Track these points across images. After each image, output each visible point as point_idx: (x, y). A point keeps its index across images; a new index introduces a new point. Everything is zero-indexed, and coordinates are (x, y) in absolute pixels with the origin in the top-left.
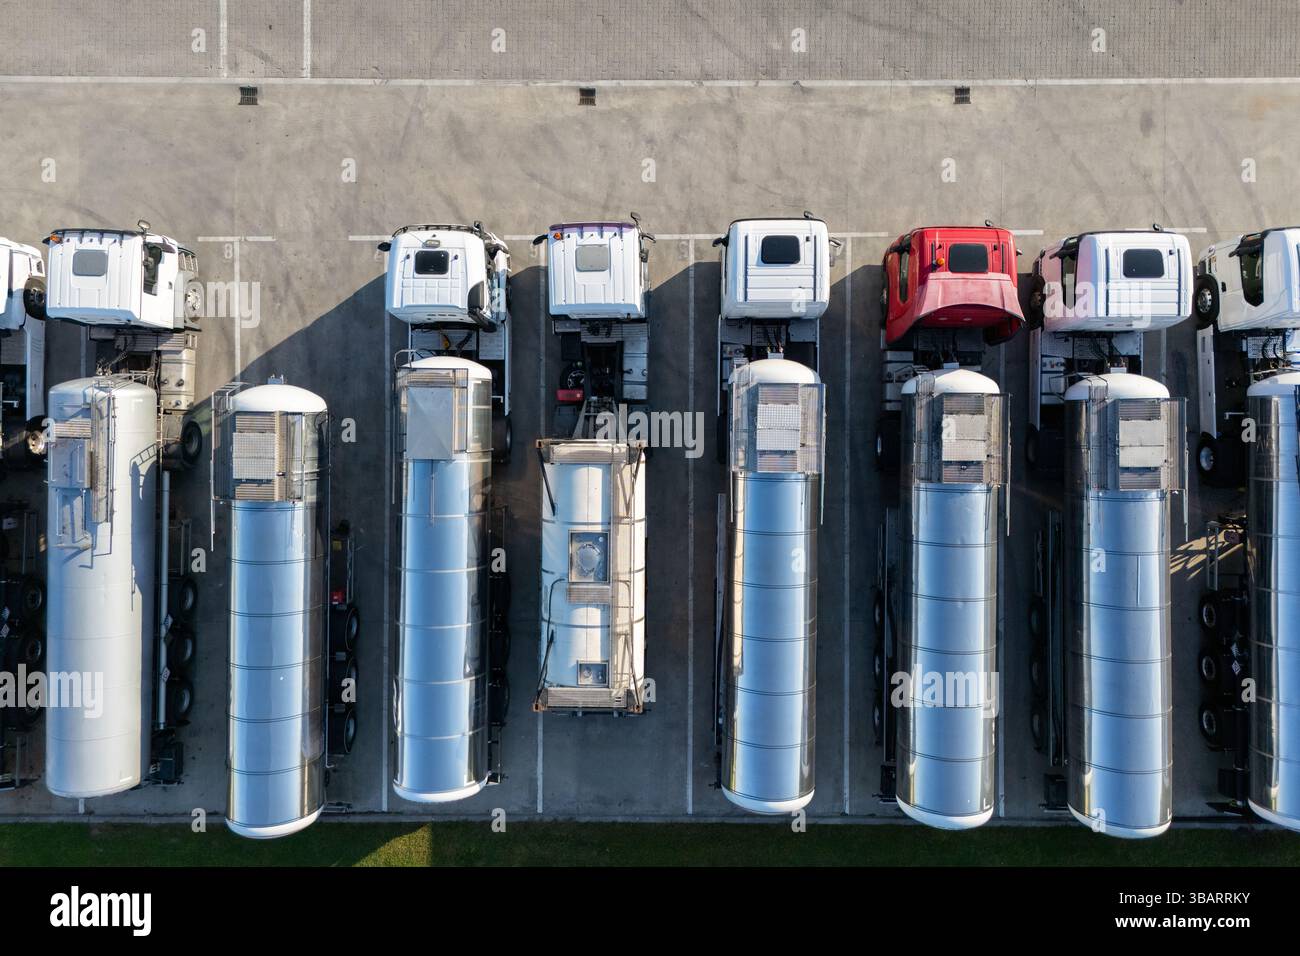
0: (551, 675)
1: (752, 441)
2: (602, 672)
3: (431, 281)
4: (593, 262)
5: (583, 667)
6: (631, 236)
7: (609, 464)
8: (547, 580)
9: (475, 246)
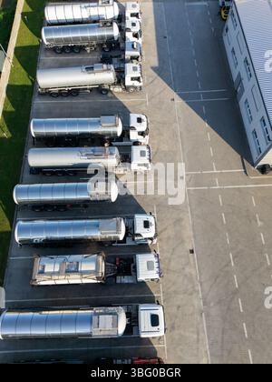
0: (43, 258)
1: (102, 314)
2: (42, 272)
3: (142, 225)
4: (150, 265)
5: (44, 267)
6: (157, 276)
7: (96, 272)
8: (67, 257)
9: (152, 235)
